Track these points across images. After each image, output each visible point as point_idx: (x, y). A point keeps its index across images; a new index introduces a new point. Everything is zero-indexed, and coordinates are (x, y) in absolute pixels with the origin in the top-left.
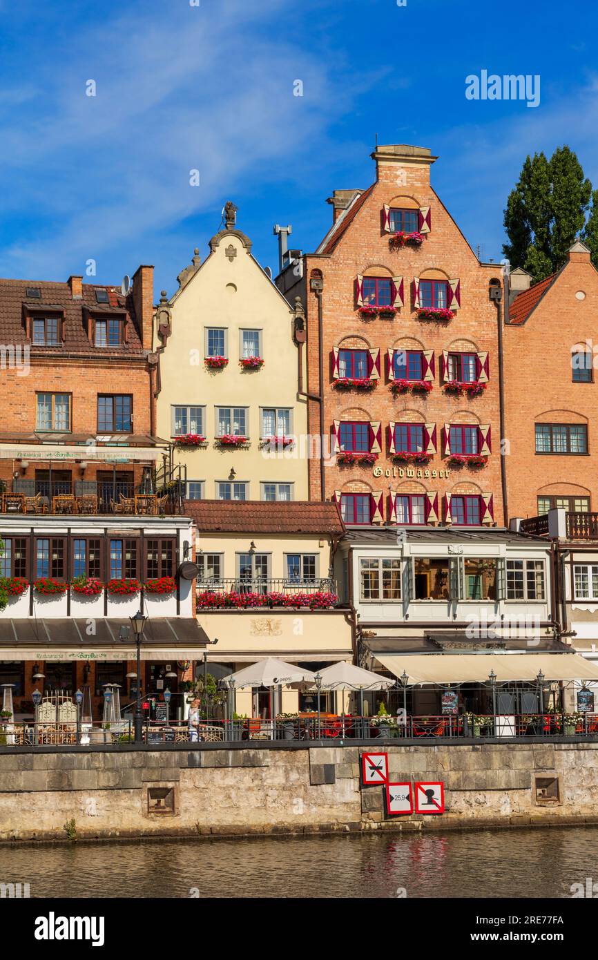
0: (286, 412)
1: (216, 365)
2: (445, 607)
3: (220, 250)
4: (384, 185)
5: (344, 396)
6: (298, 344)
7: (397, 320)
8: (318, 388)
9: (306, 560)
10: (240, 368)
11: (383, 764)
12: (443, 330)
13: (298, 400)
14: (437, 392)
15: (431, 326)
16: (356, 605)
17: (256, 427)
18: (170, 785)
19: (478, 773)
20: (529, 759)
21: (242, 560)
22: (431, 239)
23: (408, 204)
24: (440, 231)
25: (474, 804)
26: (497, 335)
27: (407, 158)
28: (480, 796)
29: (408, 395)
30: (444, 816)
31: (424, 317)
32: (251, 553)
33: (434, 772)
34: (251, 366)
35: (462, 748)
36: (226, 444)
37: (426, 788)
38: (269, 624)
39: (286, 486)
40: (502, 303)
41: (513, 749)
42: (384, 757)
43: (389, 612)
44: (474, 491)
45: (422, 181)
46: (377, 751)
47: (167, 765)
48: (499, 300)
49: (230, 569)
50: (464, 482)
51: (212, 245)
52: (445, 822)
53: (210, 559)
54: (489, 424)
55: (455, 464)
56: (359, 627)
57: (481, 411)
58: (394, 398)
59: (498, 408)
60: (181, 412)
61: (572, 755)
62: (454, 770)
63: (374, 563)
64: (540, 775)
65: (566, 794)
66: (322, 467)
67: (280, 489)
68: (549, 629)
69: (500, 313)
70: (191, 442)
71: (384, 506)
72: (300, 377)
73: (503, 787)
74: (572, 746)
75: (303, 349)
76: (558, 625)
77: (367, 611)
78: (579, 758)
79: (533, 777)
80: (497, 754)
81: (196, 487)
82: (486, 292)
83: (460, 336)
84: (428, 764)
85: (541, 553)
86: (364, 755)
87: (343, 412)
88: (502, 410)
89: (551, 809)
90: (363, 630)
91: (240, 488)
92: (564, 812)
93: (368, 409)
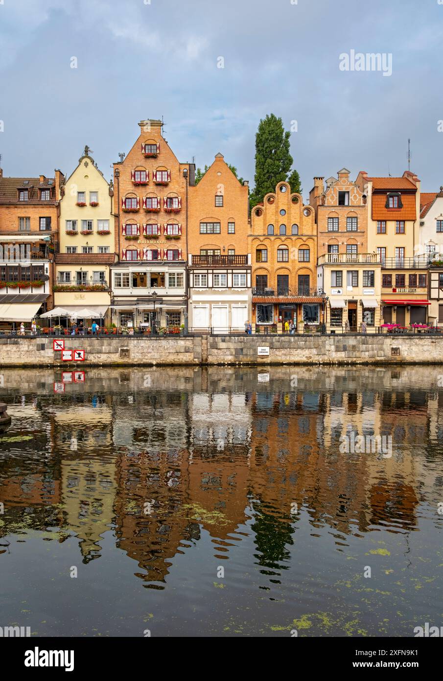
0: (106, 221)
1: (81, 205)
2: (146, 289)
3: (83, 164)
4: (144, 136)
5: (127, 215)
6: (111, 196)
7: (148, 187)
8: (118, 212)
9: (101, 273)
10: (90, 206)
11: (62, 344)
12: (165, 189)
13: (111, 217)
14: (162, 212)
15: (161, 188)
16: (113, 289)
17: (96, 227)
19: (98, 347)
20: (118, 343)
21: (78, 273)
22: (161, 155)
23: (153, 142)
24: (164, 152)
25: (96, 358)
26: (186, 190)
27: (151, 125)
28: (99, 355)
29: (152, 214)
30: (85, 361)
31: (158, 185)
32: (81, 271)
33: (82, 347)
34: (94, 205)
36: (85, 234)
37: (78, 352)
38: (80, 296)
40: (188, 179)
41: (112, 340)
42: (63, 342)
44: (176, 248)
45: (157, 133)
46: (60, 339)
48: (187, 177)
49: (73, 277)
50: (173, 245)
52: (85, 363)
53: (66, 273)
54: (182, 223)
55: (168, 239)
57: (179, 219)
58: (146, 215)
59: (185, 217)
60: (68, 222)
61: (136, 342)
62: (90, 346)
63: (120, 274)
64: (122, 348)
65: (132, 355)
66: (119, 240)
67: (105, 249)
68: (184, 297)
69: (187, 182)
70: (72, 234)
71: (142, 254)
72: (112, 209)
73: (107, 352)
74: (135, 338)
75: (113, 198)
76: (187, 296)
77: (117, 291)
78: (138, 343)
79: (120, 349)
80: (106, 342)
81: (75, 248)
82: (182, 174)
83: (171, 191)
84: (80, 344)
85: (182, 270)
86: (55, 341)
87: (127, 221)
88: (187, 218)
89: (126, 360)
90: (115, 298)
91: (91, 248)
92: (130, 361)
93: (136, 219)
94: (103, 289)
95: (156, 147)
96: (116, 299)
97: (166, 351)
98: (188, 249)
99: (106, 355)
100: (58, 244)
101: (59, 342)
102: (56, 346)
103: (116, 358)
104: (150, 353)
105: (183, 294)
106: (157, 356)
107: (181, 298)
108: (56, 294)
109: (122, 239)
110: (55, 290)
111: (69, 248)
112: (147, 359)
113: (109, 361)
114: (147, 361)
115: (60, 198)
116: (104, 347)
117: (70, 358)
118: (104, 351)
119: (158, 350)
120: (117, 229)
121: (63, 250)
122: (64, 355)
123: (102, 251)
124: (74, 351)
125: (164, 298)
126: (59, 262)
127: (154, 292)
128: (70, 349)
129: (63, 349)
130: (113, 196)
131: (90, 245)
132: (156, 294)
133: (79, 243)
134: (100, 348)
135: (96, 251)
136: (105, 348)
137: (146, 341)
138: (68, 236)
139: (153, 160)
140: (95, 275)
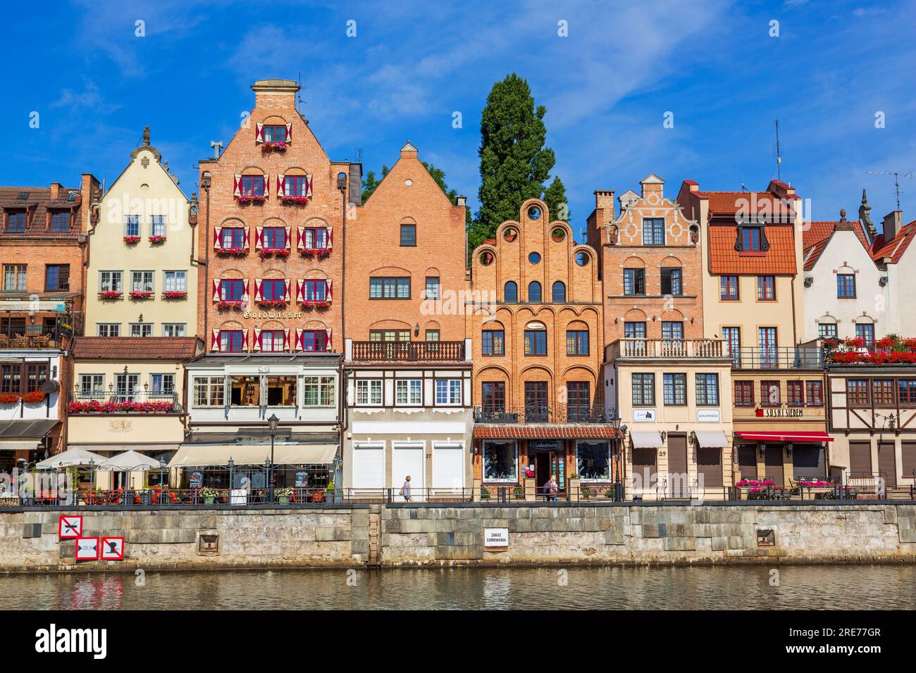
0: (181, 274)
1: (132, 241)
3: (138, 161)
4: (261, 109)
5: (224, 261)
6: (193, 225)
7: (266, 205)
8: (205, 255)
9: (166, 378)
10: (150, 244)
11: (78, 524)
12: (301, 211)
13: (192, 265)
14: (294, 256)
15: (292, 209)
16: (190, 410)
17: (159, 285)
19: (153, 531)
20: (196, 521)
21: (119, 378)
22: (294, 146)
23: (278, 121)
24: (301, 140)
25: (149, 553)
26: (342, 214)
27: (276, 89)
28: (154, 548)
29: (273, 259)
30: (125, 561)
31: (286, 202)
32: (126, 373)
33: (119, 530)
34: (157, 241)
35: (143, 512)
36: (136, 297)
37: (110, 541)
38: (123, 424)
39: (180, 327)
40: (347, 191)
41: (184, 514)
42: (79, 519)
43: (217, 415)
44: (321, 327)
45: (289, 104)
46: (75, 515)
48: (345, 188)
49: (108, 385)
50: (314, 321)
51: (134, 156)
52: (124, 565)
53: (95, 378)
54: (334, 279)
55: (306, 308)
57: (327, 270)
58: (262, 262)
59: (341, 266)
60: (105, 275)
61: (232, 519)
62: (135, 528)
63: (205, 381)
64: (203, 533)
65: (224, 547)
66: (206, 312)
67: (177, 328)
68: (335, 426)
69: (344, 197)
70: (110, 297)
71: (251, 339)
72: (193, 249)
73: (173, 541)
74: (231, 512)
75: (197, 228)
76: (342, 424)
77: (196, 415)
78: (237, 521)
79: (198, 534)
80: (169, 517)
81: (115, 327)
82: (335, 183)
83: (313, 216)
84: (115, 524)
85: (332, 372)
86: (62, 517)
87: (223, 273)
88: (344, 269)
89: (211, 558)
90: (192, 428)
91: (147, 328)
92: (221, 560)
93: (241, 269)
94: (169, 411)
95: (283, 131)
96: (195, 429)
97: (296, 539)
98: (346, 329)
99: (168, 547)
100: (81, 319)
101: (71, 521)
102: (64, 529)
103: (189, 554)
104: (262, 542)
105: (334, 420)
106: (276, 549)
107: (329, 429)
108: (71, 420)
109: (212, 310)
110: (72, 410)
111: (103, 327)
112: (254, 556)
113: (175, 560)
114: (255, 559)
115: (89, 227)
116: (165, 531)
117: (93, 554)
118: (164, 539)
119: (277, 536)
120: (203, 289)
121: (91, 330)
122: (80, 548)
123: (171, 334)
124: (100, 538)
125: (295, 429)
126: (82, 355)
127: (274, 415)
128: (94, 536)
129: (80, 536)
130: (195, 224)
131: (145, 321)
132: (277, 420)
133: (124, 314)
134: (156, 532)
135: (158, 331)
136: (166, 533)
137: (254, 517)
138: (101, 302)
139: (277, 155)
140: (155, 380)
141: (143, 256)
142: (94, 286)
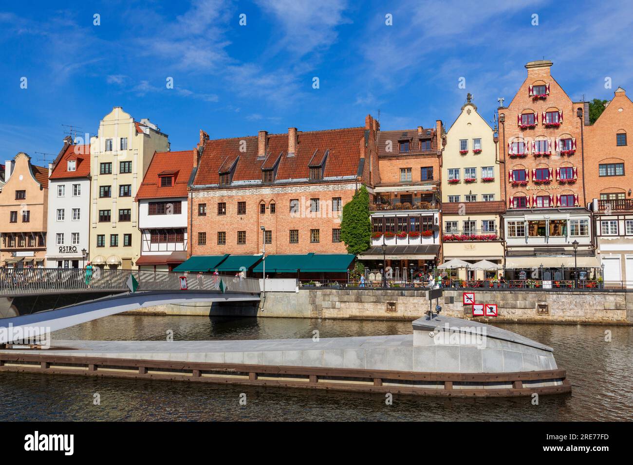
0: (491, 168)
1: (464, 153)
2: (544, 239)
3: (465, 111)
4: (531, 77)
5: (514, 160)
6: (496, 142)
7: (536, 129)
8: (503, 158)
9: (490, 222)
10: (473, 154)
11: (473, 297)
12: (556, 131)
13: (496, 163)
14: (554, 156)
15: (552, 130)
16: (506, 239)
17: (480, 175)
18: (395, 302)
19: (512, 302)
20: (535, 297)
21: (465, 223)
22: (550, 96)
23: (542, 83)
24: (555, 92)
25: (510, 313)
26: (581, 130)
27: (539, 66)
28: (513, 310)
29: (541, 158)
30: (498, 317)
31: (548, 127)
32: (469, 221)
33: (494, 301)
34: (477, 152)
35: (506, 292)
36: (468, 182)
37: (490, 306)
38: (471, 246)
39: (492, 196)
40: (583, 117)
41: (528, 293)
42: (473, 295)
43: (521, 241)
44: (571, 193)
45: (547, 73)
46: (470, 292)
47: (393, 295)
48: (582, 116)
49: (461, 226)
50: (567, 190)
51: (462, 109)
52: (498, 319)
53: (453, 223)
54: (577, 166)
55: (562, 183)
56: (507, 247)
57: (574, 162)
58: (535, 159)
59: (582, 159)
60: (451, 171)
61: (555, 296)
62: (502, 300)
63: (513, 223)
64: (539, 304)
65: (551, 311)
66: (505, 187)
67: (490, 196)
68: (590, 247)
69: (582, 121)
70: (454, 182)
71: (531, 201)
72: (496, 155)
73: (523, 307)
74: (554, 293)
75: (498, 144)
76: (594, 244)
77: (510, 241)
78: (558, 297)
79: (537, 304)
80: (520, 295)
81: (457, 197)
82: (575, 114)
83: (564, 133)
84: (491, 297)
85: (586, 217)
86: (465, 294)
87: (514, 166)
88: (583, 161)
89: (545, 317)
90: (509, 248)
91: (474, 197)
92: (550, 318)
93: (524, 164)
94: (493, 239)
95: (544, 88)
96: (509, 249)
97: (593, 308)
98: (586, 193)
99: (521, 310)
100: (439, 193)
101: (469, 296)
102: (466, 300)
103: (532, 314)
104: (573, 309)
105: (588, 243)
106: (581, 313)
107: (586, 248)
109: (509, 186)
110: (444, 240)
111: (451, 198)
112: (569, 316)
113: (525, 317)
114: (569, 318)
115: (442, 147)
116: (518, 302)
117: (482, 313)
118: (519, 306)
119: (582, 306)
120: (503, 176)
121: (445, 199)
122: (475, 310)
123: (486, 200)
124: (485, 305)
125: (566, 248)
126: (446, 212)
127: (575, 241)
128: (481, 303)
129: (474, 304)
130: (497, 142)
131: (473, 193)
132: (578, 243)
133: (462, 191)
134: (514, 302)
135: (480, 199)
136: (519, 303)
137: (567, 296)
138: (450, 185)
139: (541, 102)
140: (484, 224)
141: (470, 160)
142: (445, 177)
